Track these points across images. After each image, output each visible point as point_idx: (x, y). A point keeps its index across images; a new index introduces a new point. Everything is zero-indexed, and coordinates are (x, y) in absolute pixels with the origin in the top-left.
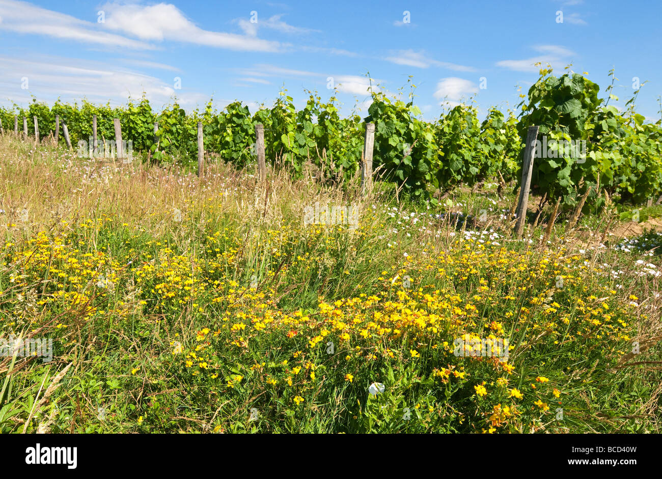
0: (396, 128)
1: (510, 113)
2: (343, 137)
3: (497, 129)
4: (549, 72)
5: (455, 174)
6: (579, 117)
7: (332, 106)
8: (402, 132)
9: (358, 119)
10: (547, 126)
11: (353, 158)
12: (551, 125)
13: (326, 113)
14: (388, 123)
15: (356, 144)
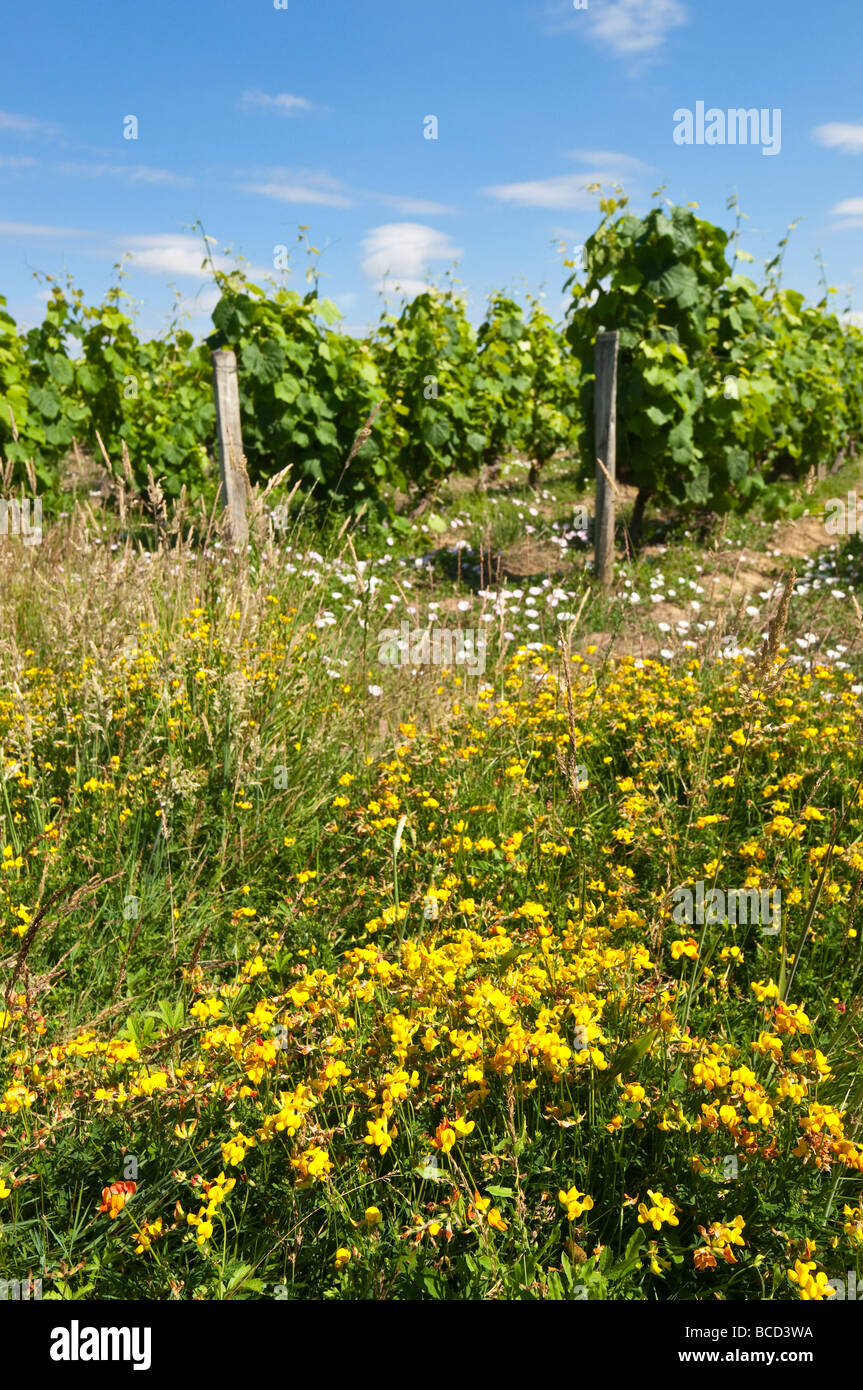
0: (287, 358)
1: (534, 303)
2: (155, 388)
3: (513, 342)
4: (622, 203)
5: (436, 455)
6: (695, 305)
7: (115, 311)
8: (305, 364)
9: (186, 341)
10: (633, 329)
11: (190, 437)
12: (642, 327)
13: (103, 331)
14: (267, 347)
15: (193, 403)
